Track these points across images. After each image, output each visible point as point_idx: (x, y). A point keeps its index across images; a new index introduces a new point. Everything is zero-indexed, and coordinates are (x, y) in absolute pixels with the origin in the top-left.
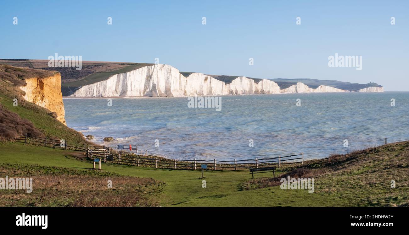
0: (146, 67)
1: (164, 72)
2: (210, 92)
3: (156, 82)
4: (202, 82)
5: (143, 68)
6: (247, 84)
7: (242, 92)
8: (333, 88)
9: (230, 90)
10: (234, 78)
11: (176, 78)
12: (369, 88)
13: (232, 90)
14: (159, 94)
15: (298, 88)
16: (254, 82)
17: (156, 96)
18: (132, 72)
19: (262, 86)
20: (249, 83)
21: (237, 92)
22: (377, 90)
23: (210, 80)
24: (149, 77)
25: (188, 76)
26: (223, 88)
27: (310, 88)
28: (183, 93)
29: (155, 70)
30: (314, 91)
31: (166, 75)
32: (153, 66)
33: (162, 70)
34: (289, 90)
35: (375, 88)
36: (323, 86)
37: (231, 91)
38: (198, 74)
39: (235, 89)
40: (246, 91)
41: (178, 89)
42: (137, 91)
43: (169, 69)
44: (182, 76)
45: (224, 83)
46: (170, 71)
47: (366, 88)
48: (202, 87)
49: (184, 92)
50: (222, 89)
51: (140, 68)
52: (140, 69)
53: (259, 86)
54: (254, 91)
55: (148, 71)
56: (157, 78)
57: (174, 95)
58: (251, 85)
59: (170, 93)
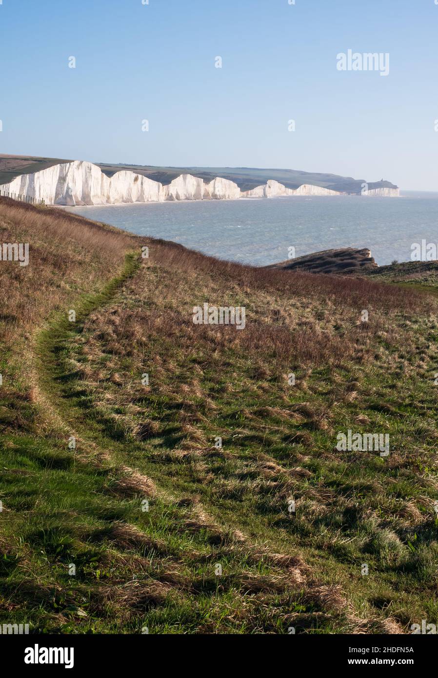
0: (59, 165)
1: (82, 171)
2: (141, 197)
3: (70, 186)
4: (130, 184)
5: (55, 167)
6: (193, 184)
7: (186, 196)
8: (322, 188)
9: (168, 194)
10: (175, 176)
11: (97, 179)
12: (377, 190)
13: (172, 195)
14: (76, 202)
15: (267, 188)
16: (204, 182)
17: (72, 204)
18: (41, 172)
19: (214, 187)
20: (195, 183)
21: (178, 197)
22: (389, 192)
23: (142, 181)
24: (62, 179)
25: (112, 175)
26: (159, 192)
27: (287, 189)
28: (105, 199)
29: (70, 169)
30: (293, 192)
31: (84, 176)
32: (69, 164)
33: (79, 168)
34: (254, 193)
35: (386, 190)
36: (306, 185)
37: (170, 195)
38: (126, 173)
39: (176, 193)
40: (191, 195)
41: (100, 194)
42: (47, 198)
43: (88, 167)
44: (105, 176)
45: (161, 185)
46: (89, 171)
47: (372, 190)
48: (131, 190)
49: (107, 197)
50: (157, 192)
51: (51, 166)
52: (52, 168)
53: (210, 188)
54: (202, 194)
55: (61, 170)
56: (73, 179)
57: (94, 203)
58: (198, 185)
59: (89, 199)
